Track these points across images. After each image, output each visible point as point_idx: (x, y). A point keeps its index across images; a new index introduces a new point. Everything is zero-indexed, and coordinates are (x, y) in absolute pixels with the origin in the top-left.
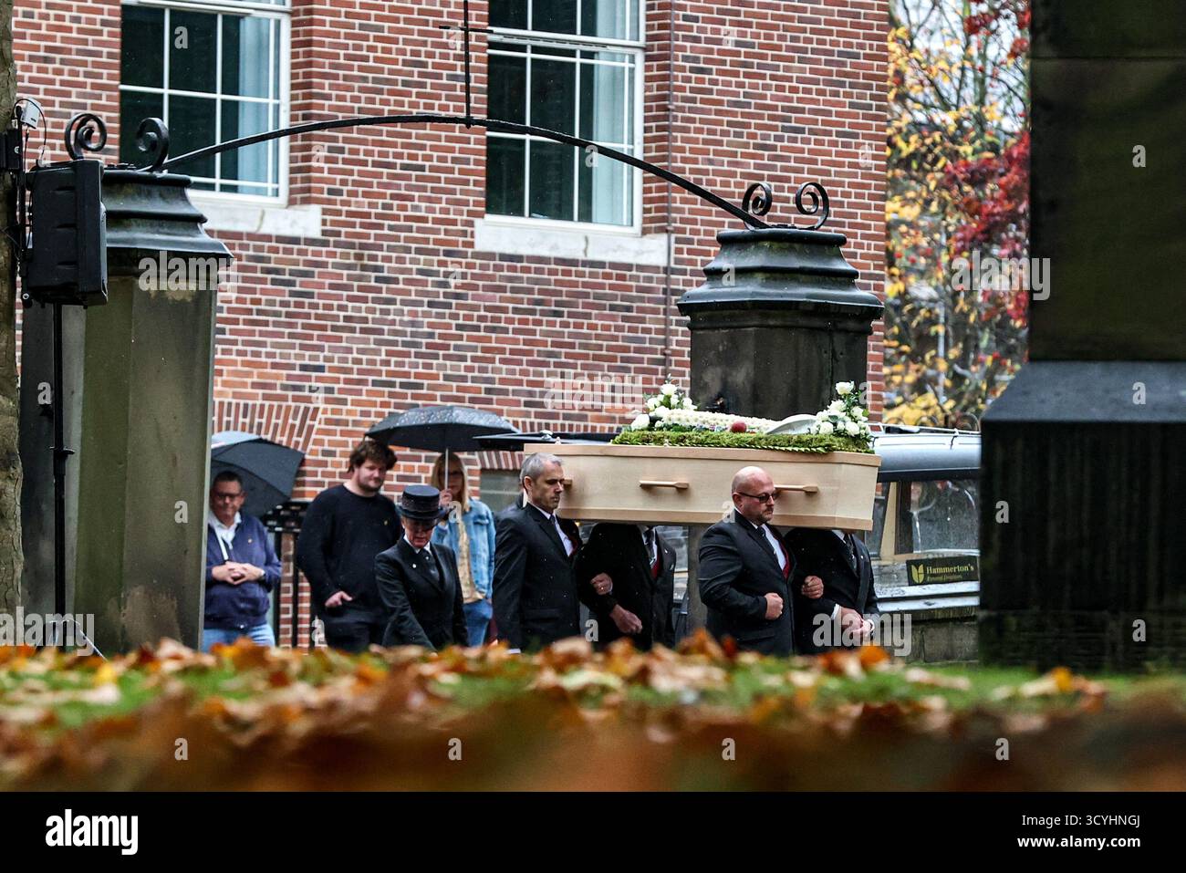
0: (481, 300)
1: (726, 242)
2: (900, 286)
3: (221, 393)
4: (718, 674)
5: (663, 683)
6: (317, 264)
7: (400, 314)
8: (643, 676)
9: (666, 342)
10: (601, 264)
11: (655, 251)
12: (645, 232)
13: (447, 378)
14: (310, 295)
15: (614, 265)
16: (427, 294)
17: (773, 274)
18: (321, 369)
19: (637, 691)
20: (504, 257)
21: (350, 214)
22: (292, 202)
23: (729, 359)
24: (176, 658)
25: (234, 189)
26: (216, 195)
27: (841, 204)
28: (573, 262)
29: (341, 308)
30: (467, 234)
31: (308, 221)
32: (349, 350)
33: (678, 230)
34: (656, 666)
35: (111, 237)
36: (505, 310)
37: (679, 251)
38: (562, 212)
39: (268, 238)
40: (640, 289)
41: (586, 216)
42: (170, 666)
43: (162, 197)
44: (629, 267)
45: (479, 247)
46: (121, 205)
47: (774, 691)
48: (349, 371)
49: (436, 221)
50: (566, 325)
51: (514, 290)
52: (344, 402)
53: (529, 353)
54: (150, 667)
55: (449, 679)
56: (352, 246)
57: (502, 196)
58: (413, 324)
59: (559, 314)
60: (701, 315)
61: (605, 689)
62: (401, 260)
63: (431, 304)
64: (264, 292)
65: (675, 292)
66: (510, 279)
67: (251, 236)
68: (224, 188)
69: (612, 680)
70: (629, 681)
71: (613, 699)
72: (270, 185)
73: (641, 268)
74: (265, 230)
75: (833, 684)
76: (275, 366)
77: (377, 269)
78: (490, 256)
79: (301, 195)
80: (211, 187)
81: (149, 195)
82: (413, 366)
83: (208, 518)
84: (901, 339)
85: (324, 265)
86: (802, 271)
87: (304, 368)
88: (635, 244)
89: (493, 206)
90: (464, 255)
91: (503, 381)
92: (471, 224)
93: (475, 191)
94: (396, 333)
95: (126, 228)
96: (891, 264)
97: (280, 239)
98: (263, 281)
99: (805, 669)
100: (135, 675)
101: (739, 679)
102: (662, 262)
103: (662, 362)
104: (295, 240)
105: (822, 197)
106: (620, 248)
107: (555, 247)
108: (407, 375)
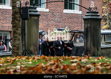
0: (64, 17)
1: (87, 12)
2: (104, 15)
3: (40, 27)
4: (88, 60)
5: (82, 61)
6: (48, 14)
7: (56, 19)
8: (80, 60)
9: (82, 21)
10: (75, 14)
11: (80, 13)
12: (79, 11)
13: (61, 25)
14: (48, 17)
15: (76, 14)
16: (59, 17)
17: (92, 15)
18: (49, 24)
19: (80, 62)
20: (66, 13)
21: (51, 9)
22: (46, 8)
23: (88, 24)
24: (37, 58)
25: (41, 7)
26: (39, 8)
27: (98, 8)
28: (73, 14)
29: (51, 18)
30: (63, 11)
31: (48, 10)
32: (52, 22)
33: (82, 11)
34: (82, 59)
35: (29, 13)
36: (66, 18)
37: (83, 12)
38: (72, 9)
39: (44, 12)
40: (79, 16)
41: (74, 9)
42: (36, 59)
43: (34, 9)
44: (78, 14)
45: (64, 12)
46: (30, 10)
47: (93, 61)
48: (52, 24)
49: (60, 10)
50: (72, 20)
51: (67, 16)
52: (51, 27)
53: (69, 22)
54: (34, 59)
55: (62, 60)
56: (52, 12)
57: (66, 8)
58: (58, 20)
59: (71, 19)
60: (85, 20)
61: (77, 61)
62: (56, 14)
63: (59, 18)
64: (44, 17)
65: (82, 16)
66: (67, 15)
67: (42, 12)
68: (40, 7)
69: (78, 61)
70: (79, 61)
71: (78, 62)
72: (44, 7)
73: (79, 14)
74: (44, 11)
75: (99, 61)
76: (45, 24)
77: (54, 15)
78: (65, 13)
79: (47, 8)
80: (38, 7)
81: (33, 9)
82: (58, 24)
83: (39, 39)
84: (104, 20)
85: (49, 14)
86: (95, 15)
87: (47, 24)
88: (79, 12)
89: (65, 9)
90: (62, 13)
91: (66, 25)
92: (63, 10)
93: (63, 7)
94: (56, 21)
95: (31, 12)
96: (103, 13)
97: (45, 12)
98: (43, 16)
99: (96, 59)
100: (33, 60)
101: (90, 60)
102: (81, 14)
103: (81, 23)
104: (46, 12)
105: (96, 8)
106: (77, 12)
107: (71, 12)
108: (57, 25)
